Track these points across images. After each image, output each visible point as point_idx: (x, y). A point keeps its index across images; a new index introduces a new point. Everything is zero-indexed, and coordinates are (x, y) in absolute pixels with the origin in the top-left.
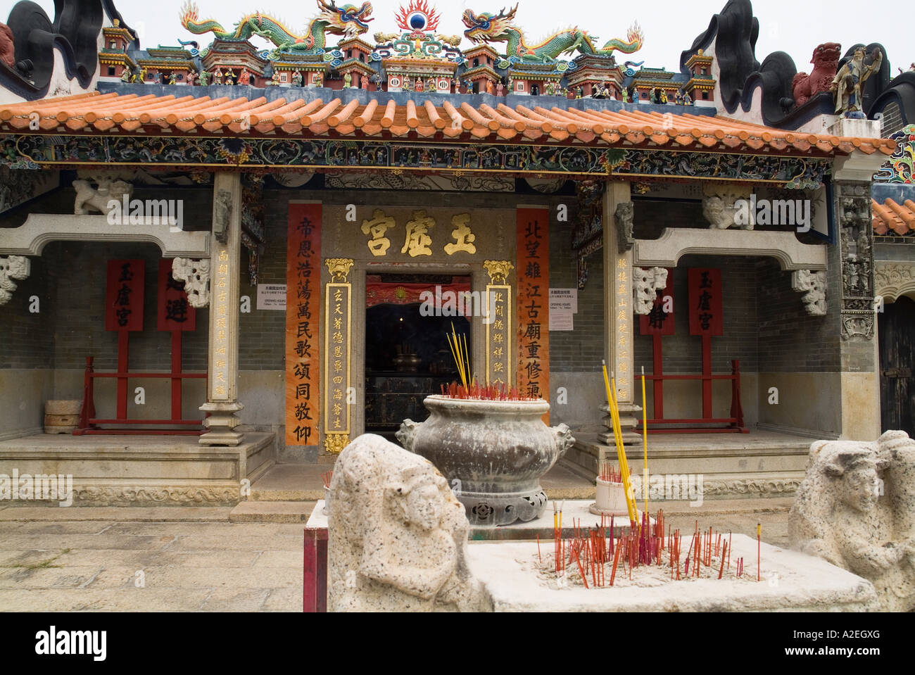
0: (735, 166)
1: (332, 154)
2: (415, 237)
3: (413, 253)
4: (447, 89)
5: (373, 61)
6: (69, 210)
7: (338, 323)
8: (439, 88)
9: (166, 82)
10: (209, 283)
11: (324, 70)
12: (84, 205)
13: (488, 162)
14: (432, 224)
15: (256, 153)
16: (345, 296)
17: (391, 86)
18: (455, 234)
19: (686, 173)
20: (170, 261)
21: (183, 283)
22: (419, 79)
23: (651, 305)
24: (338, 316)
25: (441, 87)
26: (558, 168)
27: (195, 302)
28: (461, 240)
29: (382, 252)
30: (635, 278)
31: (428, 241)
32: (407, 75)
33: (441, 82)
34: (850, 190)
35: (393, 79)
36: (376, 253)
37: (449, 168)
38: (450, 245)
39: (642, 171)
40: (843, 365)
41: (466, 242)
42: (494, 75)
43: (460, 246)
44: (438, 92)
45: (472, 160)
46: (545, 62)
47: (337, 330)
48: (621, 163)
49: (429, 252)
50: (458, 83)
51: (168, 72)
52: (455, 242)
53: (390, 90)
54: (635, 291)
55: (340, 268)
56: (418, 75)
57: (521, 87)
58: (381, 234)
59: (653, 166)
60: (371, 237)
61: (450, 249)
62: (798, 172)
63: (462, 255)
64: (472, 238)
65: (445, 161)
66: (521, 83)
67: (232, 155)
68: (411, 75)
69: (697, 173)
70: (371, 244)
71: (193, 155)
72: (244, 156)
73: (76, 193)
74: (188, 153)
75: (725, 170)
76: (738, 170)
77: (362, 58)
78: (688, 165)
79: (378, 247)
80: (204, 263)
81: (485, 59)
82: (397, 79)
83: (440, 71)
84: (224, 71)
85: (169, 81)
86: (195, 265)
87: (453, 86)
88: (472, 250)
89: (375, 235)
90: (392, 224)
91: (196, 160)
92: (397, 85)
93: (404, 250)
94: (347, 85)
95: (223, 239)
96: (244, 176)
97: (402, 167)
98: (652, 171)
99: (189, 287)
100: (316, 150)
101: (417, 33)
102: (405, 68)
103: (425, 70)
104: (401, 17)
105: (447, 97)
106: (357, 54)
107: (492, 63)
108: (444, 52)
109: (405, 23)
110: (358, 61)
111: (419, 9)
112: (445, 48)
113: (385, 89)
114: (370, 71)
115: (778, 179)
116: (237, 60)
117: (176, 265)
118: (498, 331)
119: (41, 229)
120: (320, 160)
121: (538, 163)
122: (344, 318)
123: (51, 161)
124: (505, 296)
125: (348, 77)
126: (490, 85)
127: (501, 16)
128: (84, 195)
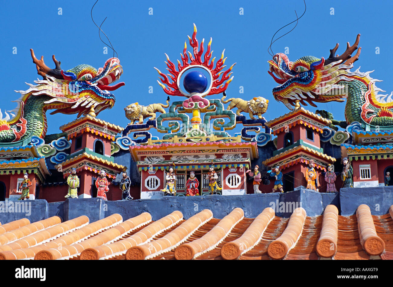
4: (242, 187)
5: (121, 150)
8: (226, 187)
11: (36, 172)
17: (146, 190)
22: (193, 175)
25: (230, 186)
32: (171, 170)
33: (230, 175)
35: (149, 178)
42: (321, 157)
44: (225, 193)
50: (258, 175)
53: (144, 195)
56: (190, 168)
57: (366, 174)
66: (367, 167)
68: (179, 168)
77: (99, 149)
81: (303, 133)
82: (156, 177)
83: (228, 158)
87: (250, 182)
92: (156, 188)
94: (74, 193)
101: (195, 99)
102: (168, 158)
103: (203, 159)
104: (169, 75)
105: (238, 201)
106: (90, 142)
107: (316, 137)
108: (242, 126)
109: (175, 85)
110: (89, 152)
111: (198, 61)
112: (240, 119)
113: (137, 195)
114: (113, 170)
125: (74, 181)
126: (311, 174)
127: (332, 59)
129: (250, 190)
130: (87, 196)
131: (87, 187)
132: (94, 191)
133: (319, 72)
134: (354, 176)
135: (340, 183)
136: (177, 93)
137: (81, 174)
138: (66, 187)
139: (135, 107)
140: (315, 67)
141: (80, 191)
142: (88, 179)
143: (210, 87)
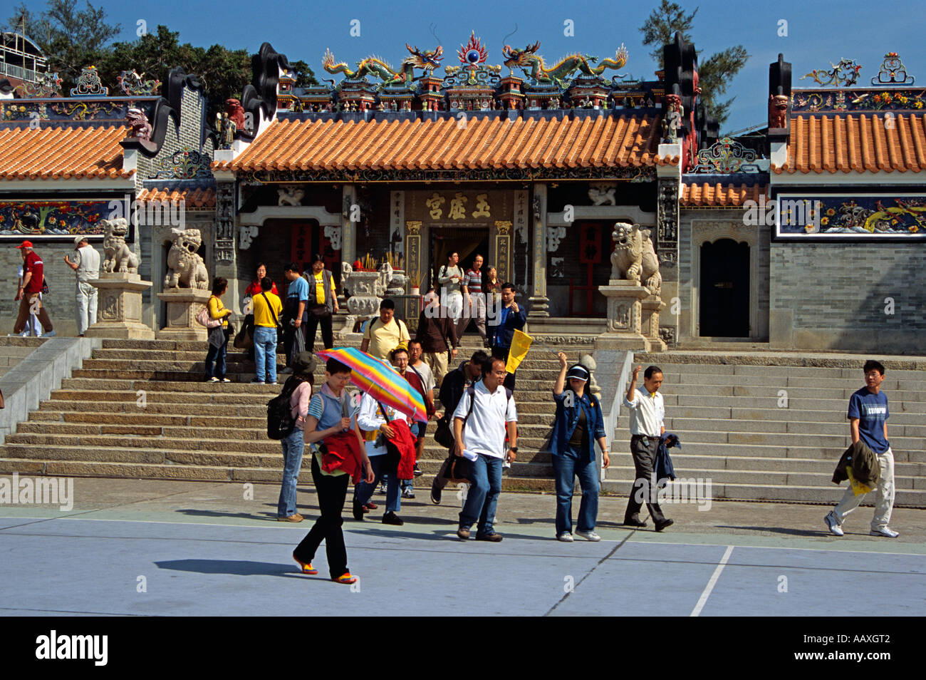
0: (600, 172)
1: (397, 175)
2: (456, 208)
3: (455, 218)
4: (488, 108)
6: (276, 204)
7: (413, 257)
8: (482, 107)
9: (315, 110)
10: (341, 238)
11: (411, 99)
12: (283, 201)
13: (471, 177)
14: (465, 200)
15: (362, 176)
16: (417, 242)
17: (452, 107)
18: (478, 206)
19: (573, 177)
20: (324, 227)
21: (329, 238)
22: (470, 102)
23: (557, 247)
24: (413, 253)
25: (484, 106)
26: (505, 178)
27: (336, 247)
28: (482, 209)
29: (438, 217)
30: (547, 233)
31: (464, 211)
32: (462, 100)
33: (484, 102)
34: (665, 183)
35: (453, 102)
36: (434, 218)
37: (453, 180)
38: (476, 212)
39: (550, 178)
41: (485, 210)
42: (518, 96)
43: (481, 213)
44: (482, 110)
45: (463, 176)
46: (553, 84)
47: (412, 262)
48: (538, 174)
49: (464, 217)
50: (495, 102)
51: (317, 104)
52: (478, 210)
53: (452, 109)
54: (547, 239)
55: (415, 226)
56: (469, 99)
57: (534, 104)
58: (437, 207)
59: (556, 175)
60: (431, 209)
61: (475, 215)
62: (637, 174)
63: (482, 218)
64: (488, 208)
65: (449, 177)
66: (534, 101)
67: (351, 177)
68: (465, 99)
69: (581, 177)
70: (431, 213)
71: (334, 177)
72: (356, 177)
73: (279, 196)
74: (331, 176)
75: (594, 175)
76: (602, 175)
77: (434, 90)
79: (435, 214)
80: (339, 229)
82: (456, 103)
83: (483, 95)
84: (350, 102)
85: (318, 108)
86: (335, 230)
88: (488, 215)
89: (434, 208)
90: (443, 201)
91: (334, 180)
92: (456, 107)
93: (450, 216)
94: (425, 109)
96: (357, 186)
97: (430, 181)
98: (555, 178)
99: (332, 240)
101: (472, 65)
102: (461, 95)
103: (474, 96)
104: (463, 54)
105: (487, 113)
106: (431, 87)
107: (518, 86)
108: (490, 77)
109: (464, 58)
110: (431, 92)
111: (474, 48)
112: (491, 75)
113: (449, 109)
114: (440, 98)
115: (626, 178)
116: (358, 96)
117: (326, 230)
118: (502, 262)
119: (263, 213)
120: (391, 178)
121: (496, 176)
122: (417, 254)
123: (268, 181)
124: (506, 242)
125: (425, 104)
126: (514, 104)
127: (527, 51)
128: (283, 197)
129: (492, 109)
130: (430, 110)
131: (430, 106)
132: (433, 108)
133: (522, 56)
134: (530, 105)
135: (525, 108)
136: (466, 62)
137: (428, 101)
138: (422, 107)
139: (449, 68)
141: (428, 108)
142: (430, 103)
143: (479, 60)
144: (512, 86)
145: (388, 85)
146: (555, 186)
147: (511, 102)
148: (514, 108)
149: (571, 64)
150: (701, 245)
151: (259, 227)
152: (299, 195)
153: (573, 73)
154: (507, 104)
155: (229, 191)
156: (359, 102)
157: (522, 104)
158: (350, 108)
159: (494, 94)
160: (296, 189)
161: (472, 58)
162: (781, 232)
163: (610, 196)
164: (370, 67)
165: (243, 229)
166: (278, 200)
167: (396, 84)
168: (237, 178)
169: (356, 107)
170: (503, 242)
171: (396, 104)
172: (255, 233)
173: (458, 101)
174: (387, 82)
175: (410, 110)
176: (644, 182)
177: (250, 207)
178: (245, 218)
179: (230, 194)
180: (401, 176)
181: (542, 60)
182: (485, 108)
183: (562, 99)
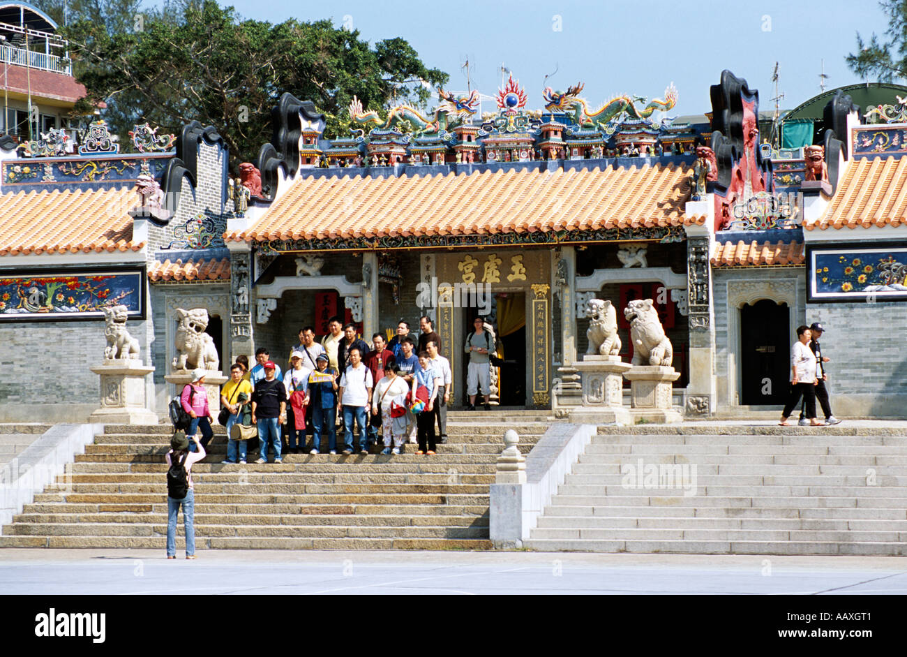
0: (628, 233)
1: (418, 241)
2: (490, 271)
3: (488, 282)
4: (527, 158)
7: (446, 326)
8: (521, 157)
9: (342, 165)
10: (363, 309)
11: (444, 151)
12: (301, 271)
13: (495, 241)
14: (499, 262)
15: (382, 242)
16: (450, 309)
17: (488, 158)
18: (513, 268)
19: (601, 239)
20: (344, 298)
21: (350, 310)
22: (507, 152)
24: (446, 322)
25: (523, 156)
26: (531, 242)
27: (357, 318)
28: (517, 272)
29: (471, 281)
30: (577, 299)
31: (498, 273)
32: (499, 150)
33: (523, 152)
34: (694, 243)
35: (490, 153)
36: (467, 282)
37: (476, 245)
38: (511, 275)
39: (576, 240)
40: (691, 344)
41: (520, 273)
42: (558, 145)
43: (517, 276)
44: (521, 160)
45: (487, 240)
46: (596, 129)
47: (445, 331)
48: (564, 236)
49: (498, 281)
50: (534, 152)
51: (343, 158)
52: (513, 273)
53: (488, 161)
56: (506, 149)
57: (576, 153)
58: (470, 270)
59: (582, 237)
60: (464, 272)
61: (510, 278)
62: (666, 234)
63: (518, 282)
64: (524, 270)
65: (473, 241)
66: (576, 150)
67: (371, 244)
68: (502, 149)
69: (608, 238)
70: (464, 277)
71: (351, 244)
72: (376, 244)
73: (296, 266)
74: (349, 243)
75: (623, 236)
76: (630, 235)
77: (469, 139)
78: (601, 234)
79: (468, 279)
80: (360, 300)
82: (493, 153)
83: (522, 144)
84: (379, 156)
85: (344, 164)
86: (356, 301)
87: (531, 154)
88: (524, 278)
89: (466, 271)
90: (476, 263)
91: (353, 247)
92: (493, 158)
93: (483, 280)
94: (459, 162)
95: (368, 287)
96: (378, 253)
97: (453, 246)
98: (582, 240)
99: (353, 312)
100: (410, 240)
101: (511, 110)
102: (497, 144)
103: (511, 145)
104: (500, 98)
105: (525, 165)
106: (465, 137)
107: (559, 133)
108: (530, 124)
109: (502, 103)
110: (465, 143)
111: (512, 91)
112: (530, 120)
113: (485, 161)
114: (475, 148)
115: (655, 238)
116: (387, 148)
117: (346, 301)
118: (540, 328)
119: (281, 285)
120: (412, 244)
121: (520, 239)
122: (449, 322)
123: (285, 250)
124: (544, 307)
125: (459, 156)
126: (554, 153)
127: (568, 93)
128: (301, 266)
129: (531, 159)
130: (465, 162)
131: (465, 158)
132: (467, 159)
133: (563, 99)
134: (571, 154)
135: (566, 157)
136: (504, 106)
137: (462, 152)
138: (456, 160)
140: (561, 97)
141: (462, 160)
142: (465, 154)
143: (518, 104)
144: (552, 133)
145: (420, 135)
146: (583, 248)
147: (551, 151)
148: (554, 157)
149: (616, 107)
150: (738, 306)
151: (277, 299)
152: (318, 264)
153: (619, 117)
154: (547, 155)
155: (244, 262)
156: (388, 156)
157: (562, 154)
158: (379, 162)
159: (534, 143)
160: (315, 258)
161: (511, 103)
162: (818, 291)
163: (640, 258)
164: (400, 115)
165: (261, 302)
166: (296, 271)
167: (428, 134)
168: (253, 248)
169: (385, 161)
170: (540, 307)
171: (428, 157)
172: (273, 306)
173: (494, 151)
174: (418, 132)
175: (443, 163)
176: (674, 242)
177: (267, 278)
178: (263, 290)
179: (245, 266)
180: (421, 242)
181: (585, 102)
182: (524, 158)
183: (606, 147)
